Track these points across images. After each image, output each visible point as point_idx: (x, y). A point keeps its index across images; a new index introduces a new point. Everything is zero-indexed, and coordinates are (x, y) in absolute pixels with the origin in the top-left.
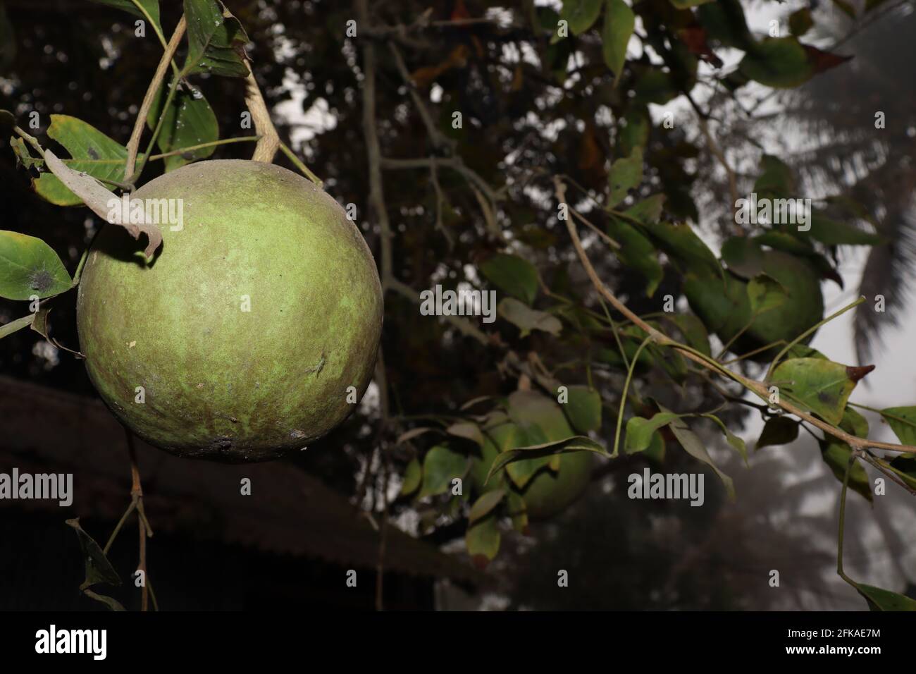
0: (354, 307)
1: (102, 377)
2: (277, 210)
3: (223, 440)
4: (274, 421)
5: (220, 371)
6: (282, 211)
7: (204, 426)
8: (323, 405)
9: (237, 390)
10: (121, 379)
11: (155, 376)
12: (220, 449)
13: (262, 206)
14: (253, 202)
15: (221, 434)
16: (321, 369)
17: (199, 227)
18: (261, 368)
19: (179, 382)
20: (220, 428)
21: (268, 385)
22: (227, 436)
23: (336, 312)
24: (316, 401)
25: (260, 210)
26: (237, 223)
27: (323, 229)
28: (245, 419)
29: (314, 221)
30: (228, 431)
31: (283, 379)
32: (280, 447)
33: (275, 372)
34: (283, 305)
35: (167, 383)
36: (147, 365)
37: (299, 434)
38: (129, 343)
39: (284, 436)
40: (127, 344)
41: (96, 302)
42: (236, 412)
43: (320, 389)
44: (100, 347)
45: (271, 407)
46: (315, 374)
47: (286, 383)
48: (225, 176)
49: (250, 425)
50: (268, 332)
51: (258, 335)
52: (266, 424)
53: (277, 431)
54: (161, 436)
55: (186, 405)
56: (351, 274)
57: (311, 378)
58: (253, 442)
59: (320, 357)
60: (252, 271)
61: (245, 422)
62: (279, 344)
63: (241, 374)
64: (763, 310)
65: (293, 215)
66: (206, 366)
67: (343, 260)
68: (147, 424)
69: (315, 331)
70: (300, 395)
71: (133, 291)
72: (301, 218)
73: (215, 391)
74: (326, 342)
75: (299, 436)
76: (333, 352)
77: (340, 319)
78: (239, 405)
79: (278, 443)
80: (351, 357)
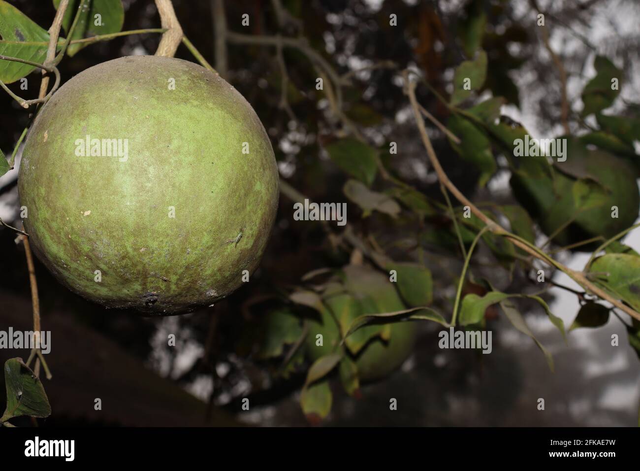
0: (264, 191)
1: (52, 239)
2: (207, 107)
3: (151, 296)
4: (196, 281)
5: (161, 239)
6: (211, 108)
7: (139, 283)
8: (235, 270)
9: (172, 255)
10: (71, 242)
11: (105, 240)
12: (147, 303)
13: (195, 103)
14: (188, 100)
15: (151, 290)
16: (239, 240)
17: (146, 118)
18: (193, 237)
19: (125, 246)
20: (152, 285)
21: (197, 252)
22: (155, 292)
23: (252, 195)
24: (231, 267)
25: (195, 106)
26: (177, 117)
27: (242, 125)
28: (174, 278)
29: (235, 118)
30: (157, 288)
31: (209, 248)
32: (195, 303)
33: (204, 241)
34: (214, 188)
35: (115, 247)
36: (99, 231)
37: (213, 293)
38: (84, 212)
39: (201, 294)
40: (82, 212)
41: (51, 176)
42: (167, 272)
43: (235, 256)
44: (54, 212)
45: (196, 270)
46: (234, 244)
47: (211, 251)
48: (161, 74)
49: (176, 284)
50: (201, 209)
51: (193, 211)
52: (189, 284)
53: (197, 289)
54: (97, 290)
55: (128, 265)
56: (262, 163)
57: (230, 248)
58: (175, 298)
59: (238, 231)
60: (191, 159)
61: (173, 281)
62: (209, 219)
63: (177, 243)
64: (585, 208)
65: (220, 112)
66: (149, 234)
67: (257, 152)
68: (88, 280)
69: (236, 210)
70: (220, 261)
71: (89, 169)
72: (226, 115)
73: (154, 255)
74: (243, 218)
75: (212, 294)
76: (248, 228)
77: (255, 200)
78: (171, 267)
79: (194, 300)
80: (260, 231)
